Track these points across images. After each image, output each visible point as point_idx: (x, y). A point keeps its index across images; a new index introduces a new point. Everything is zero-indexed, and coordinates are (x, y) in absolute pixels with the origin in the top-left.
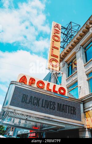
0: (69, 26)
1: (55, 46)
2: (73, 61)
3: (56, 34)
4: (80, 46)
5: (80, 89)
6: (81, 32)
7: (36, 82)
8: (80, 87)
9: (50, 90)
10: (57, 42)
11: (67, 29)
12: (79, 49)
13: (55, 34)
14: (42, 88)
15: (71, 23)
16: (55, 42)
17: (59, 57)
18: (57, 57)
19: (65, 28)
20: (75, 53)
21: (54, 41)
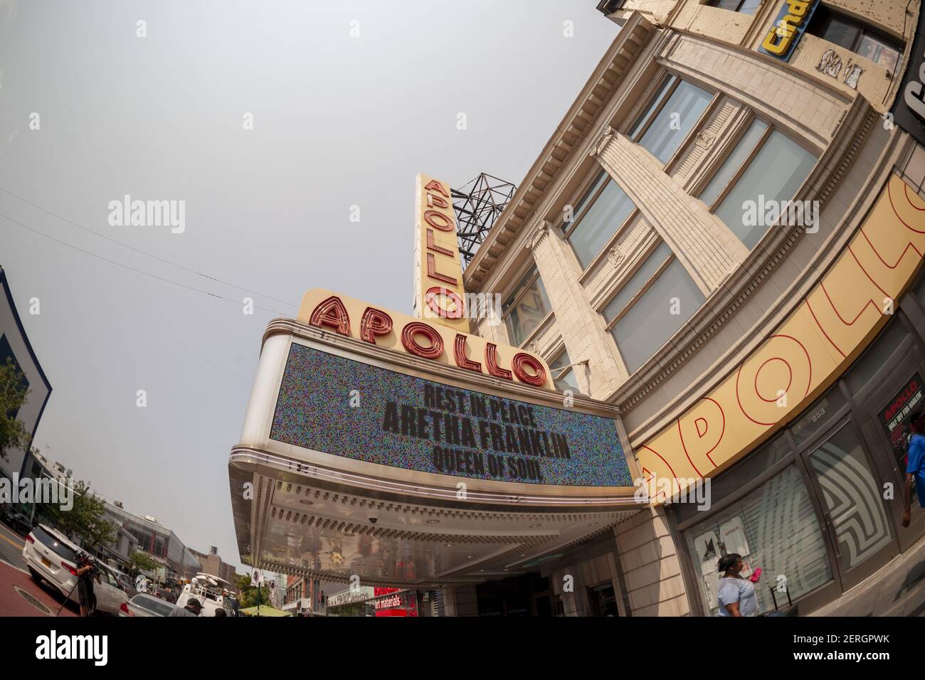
0: (477, 189)
1: (437, 244)
2: (516, 297)
3: (436, 209)
4: (545, 219)
5: (588, 372)
6: (520, 202)
7: (398, 329)
8: (586, 363)
9: (475, 367)
10: (442, 234)
11: (469, 198)
12: (541, 233)
13: (430, 209)
14: (433, 355)
15: (483, 175)
16: (435, 231)
17: (460, 281)
18: (452, 282)
19: (461, 195)
20: (528, 253)
21: (431, 228)
